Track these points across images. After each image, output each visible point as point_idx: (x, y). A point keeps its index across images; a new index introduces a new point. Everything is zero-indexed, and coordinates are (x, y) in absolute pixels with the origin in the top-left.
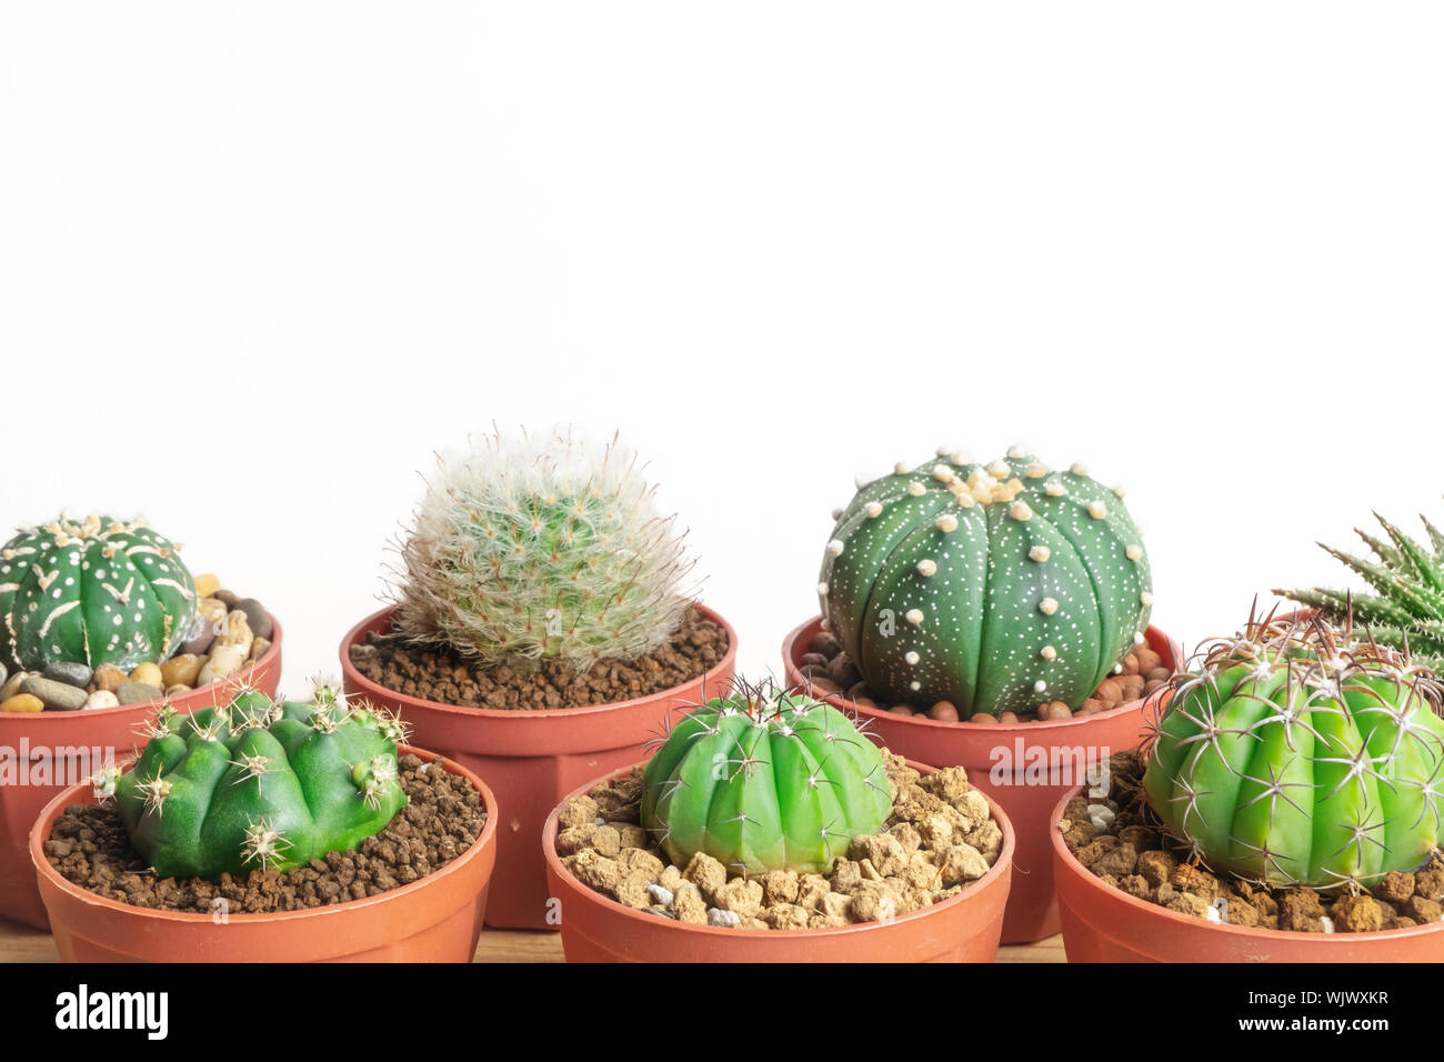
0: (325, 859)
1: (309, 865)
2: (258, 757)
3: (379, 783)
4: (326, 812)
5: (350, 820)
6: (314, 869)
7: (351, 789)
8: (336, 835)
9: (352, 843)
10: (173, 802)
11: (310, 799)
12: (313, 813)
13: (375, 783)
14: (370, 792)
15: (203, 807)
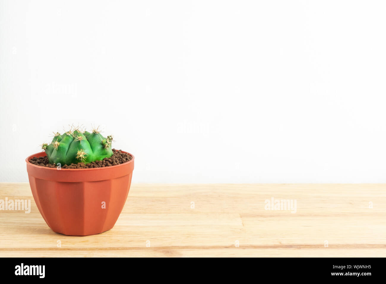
0: (95, 162)
1: (92, 163)
2: (80, 136)
3: (108, 144)
4: (96, 150)
5: (101, 153)
6: (93, 163)
7: (102, 146)
8: (98, 157)
9: (102, 159)
10: (60, 147)
11: (92, 148)
12: (93, 151)
13: (107, 144)
14: (106, 146)
15: (67, 149)
